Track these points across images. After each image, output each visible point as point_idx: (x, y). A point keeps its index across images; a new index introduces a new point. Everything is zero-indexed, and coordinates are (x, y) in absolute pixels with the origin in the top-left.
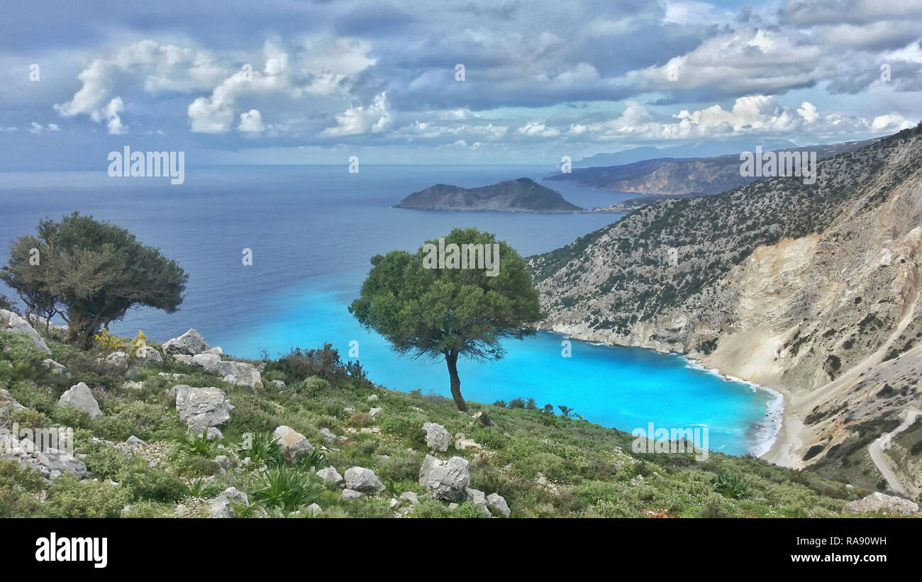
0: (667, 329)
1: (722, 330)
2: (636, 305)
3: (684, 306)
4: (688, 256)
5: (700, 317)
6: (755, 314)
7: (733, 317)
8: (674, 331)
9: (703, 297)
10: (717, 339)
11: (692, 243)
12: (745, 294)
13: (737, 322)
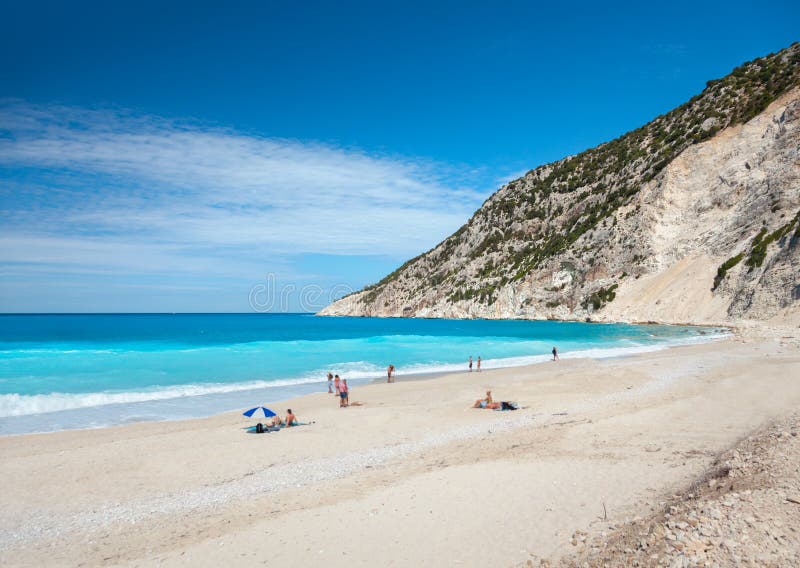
0: (545, 289)
1: (625, 275)
2: (510, 266)
3: (570, 251)
4: (584, 195)
5: (591, 262)
6: (680, 241)
7: (642, 252)
8: (555, 289)
9: (596, 234)
10: (616, 286)
11: (589, 182)
12: (664, 220)
13: (651, 258)
